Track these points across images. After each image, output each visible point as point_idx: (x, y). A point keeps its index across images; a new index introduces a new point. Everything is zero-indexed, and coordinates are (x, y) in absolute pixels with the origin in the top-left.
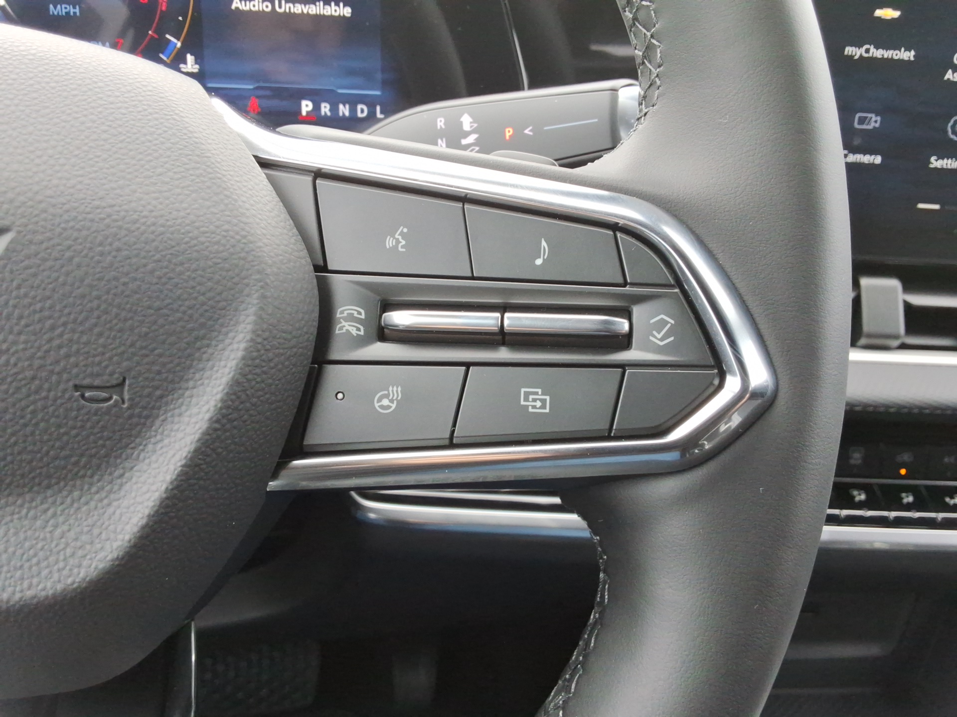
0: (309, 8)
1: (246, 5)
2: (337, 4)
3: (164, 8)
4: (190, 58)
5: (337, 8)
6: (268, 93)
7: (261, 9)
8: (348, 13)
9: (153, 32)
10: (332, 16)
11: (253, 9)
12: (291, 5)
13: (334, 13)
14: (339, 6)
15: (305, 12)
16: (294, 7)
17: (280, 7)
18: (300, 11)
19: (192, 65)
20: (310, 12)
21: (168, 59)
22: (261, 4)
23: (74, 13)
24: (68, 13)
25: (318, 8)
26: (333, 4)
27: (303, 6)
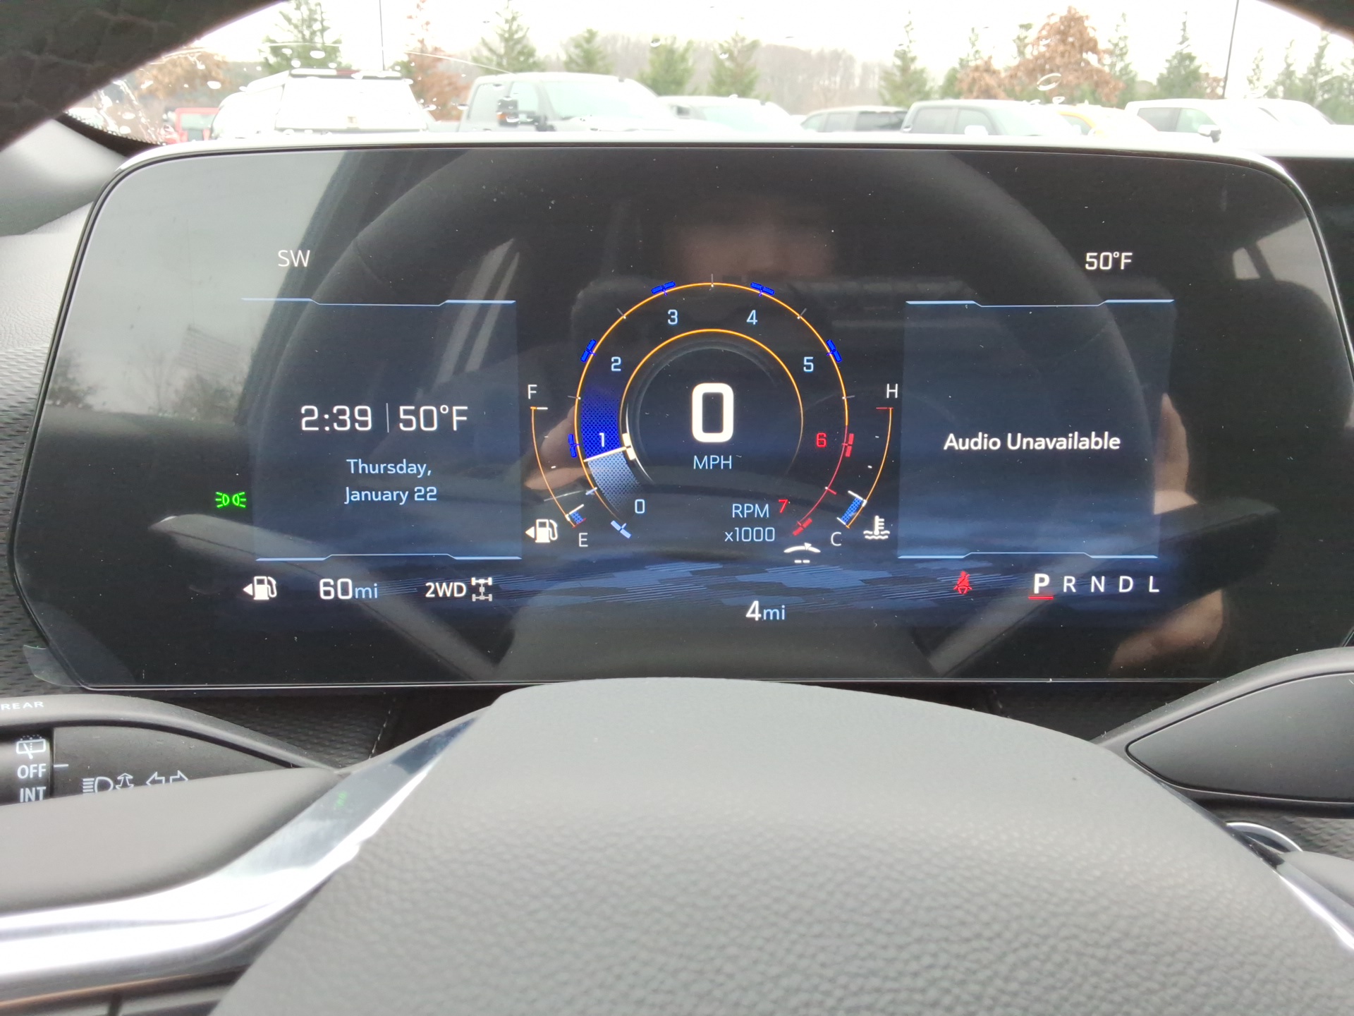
0: (1057, 441)
1: (964, 445)
2: (1100, 435)
3: (848, 454)
4: (878, 521)
5: (1100, 440)
6: (984, 564)
7: (985, 448)
8: (1115, 445)
9: (830, 488)
10: (1090, 451)
11: (973, 448)
12: (1031, 440)
13: (1093, 447)
14: (1103, 438)
15: (1051, 447)
16: (1035, 442)
17: (1014, 443)
18: (1043, 447)
19: (880, 530)
20: (1058, 447)
21: (847, 524)
22: (986, 440)
23: (726, 466)
24: (717, 466)
25: (1070, 440)
26: (1093, 434)
27: (1048, 440)
